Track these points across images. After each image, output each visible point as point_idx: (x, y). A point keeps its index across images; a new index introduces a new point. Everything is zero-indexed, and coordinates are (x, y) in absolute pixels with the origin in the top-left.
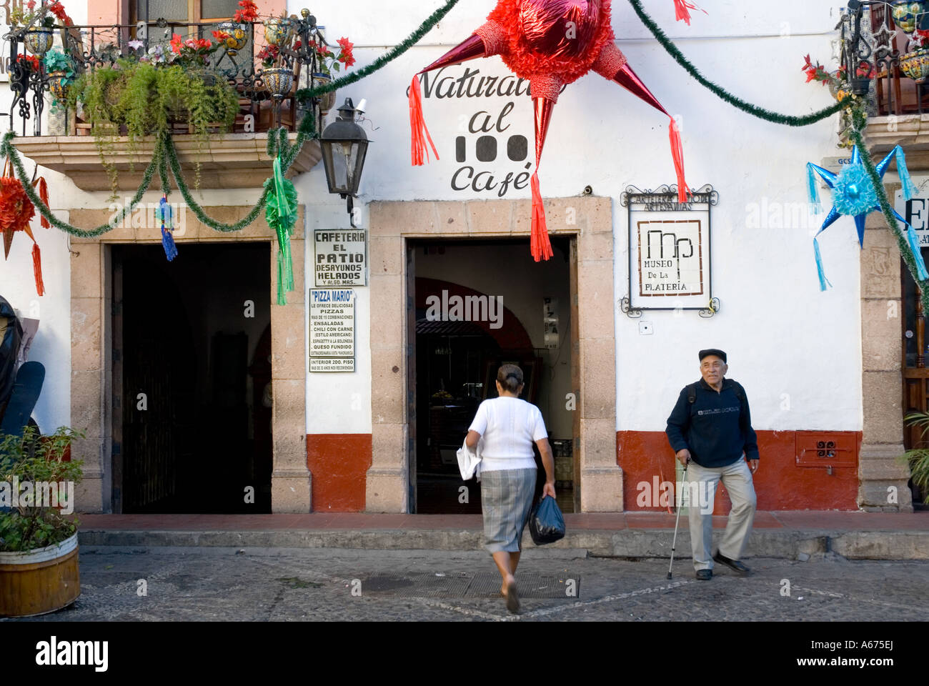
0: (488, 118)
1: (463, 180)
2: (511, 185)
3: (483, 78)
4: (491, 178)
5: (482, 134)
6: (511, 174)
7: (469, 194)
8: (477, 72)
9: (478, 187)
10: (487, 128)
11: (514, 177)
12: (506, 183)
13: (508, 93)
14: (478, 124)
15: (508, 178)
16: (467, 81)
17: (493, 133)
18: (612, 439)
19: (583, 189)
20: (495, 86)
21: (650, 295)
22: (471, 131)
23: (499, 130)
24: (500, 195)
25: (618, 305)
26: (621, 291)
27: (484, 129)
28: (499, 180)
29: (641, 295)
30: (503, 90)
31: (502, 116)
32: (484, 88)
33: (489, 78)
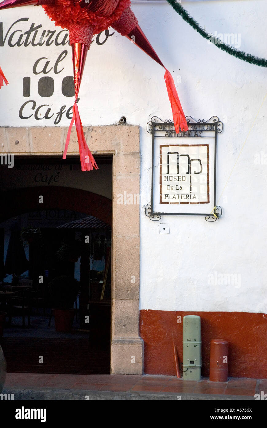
0: (48, 62)
1: (28, 111)
2: (64, 115)
3: (44, 32)
4: (49, 110)
5: (43, 75)
6: (64, 107)
7: (32, 122)
8: (40, 26)
9: (39, 116)
10: (47, 71)
11: (66, 109)
12: (60, 114)
13: (63, 43)
14: (40, 68)
15: (62, 110)
16: (33, 33)
17: (51, 74)
18: (136, 315)
19: (118, 119)
20: (54, 38)
21: (168, 203)
22: (35, 73)
23: (56, 72)
24: (55, 123)
25: (143, 210)
26: (145, 200)
27: (44, 71)
28: (55, 111)
29: (161, 203)
30: (60, 41)
31: (58, 61)
32: (45, 39)
33: (49, 31)
